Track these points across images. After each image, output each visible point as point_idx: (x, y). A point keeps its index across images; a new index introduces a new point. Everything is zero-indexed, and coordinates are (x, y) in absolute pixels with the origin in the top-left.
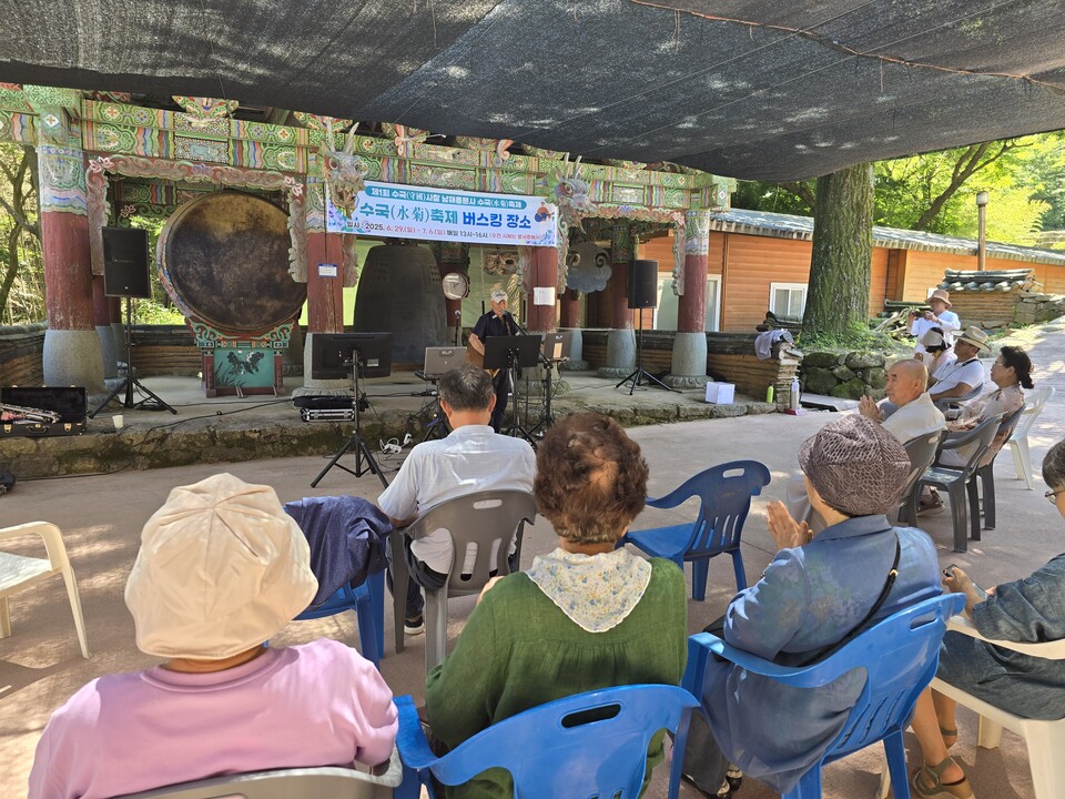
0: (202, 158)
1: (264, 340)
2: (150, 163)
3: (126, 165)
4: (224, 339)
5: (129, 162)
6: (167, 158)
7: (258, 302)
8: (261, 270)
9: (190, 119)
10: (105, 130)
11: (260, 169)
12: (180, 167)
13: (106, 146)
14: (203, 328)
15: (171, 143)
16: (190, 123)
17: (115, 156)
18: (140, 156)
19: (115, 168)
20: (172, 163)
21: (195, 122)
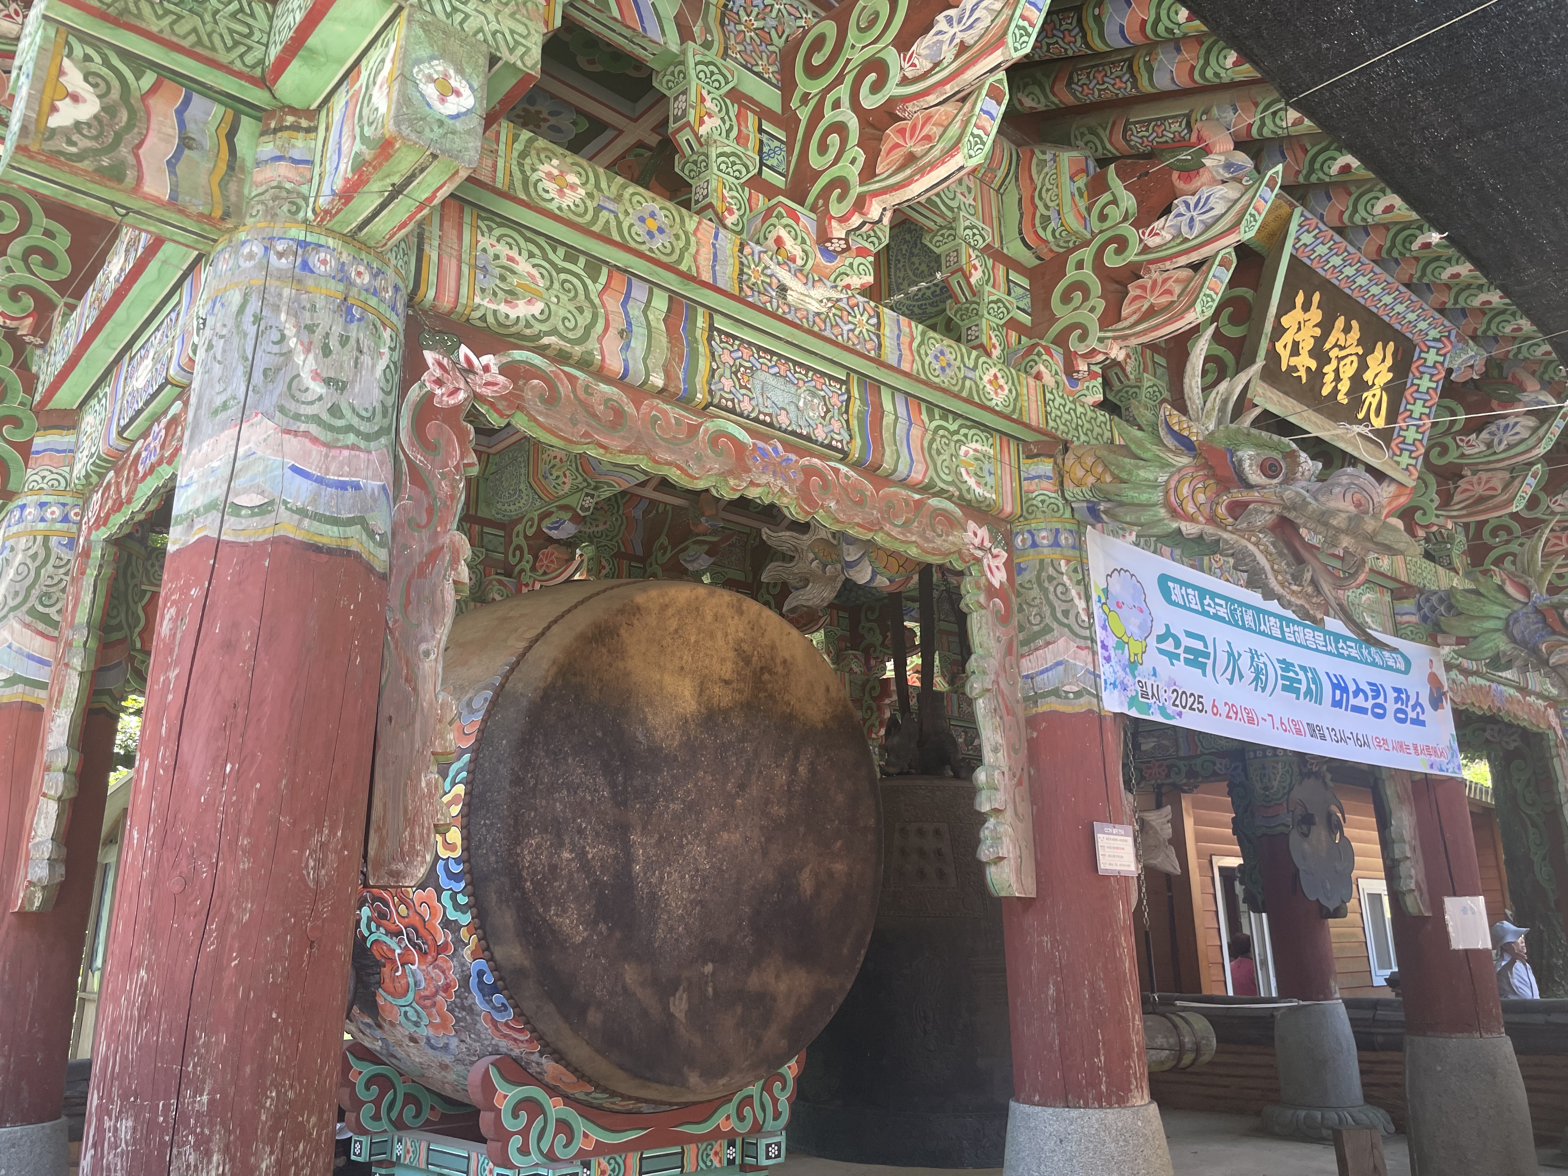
0: (783, 420)
1: (716, 1134)
2: (629, 408)
3: (552, 399)
4: (601, 1149)
5: (564, 388)
6: (684, 400)
7: (754, 982)
8: (765, 854)
9: (784, 275)
10: (502, 249)
11: (914, 488)
12: (716, 437)
13: (503, 308)
14: (532, 1107)
15: (703, 349)
16: (783, 289)
17: (518, 355)
18: (601, 374)
19: (515, 401)
20: (694, 420)
21: (795, 286)
